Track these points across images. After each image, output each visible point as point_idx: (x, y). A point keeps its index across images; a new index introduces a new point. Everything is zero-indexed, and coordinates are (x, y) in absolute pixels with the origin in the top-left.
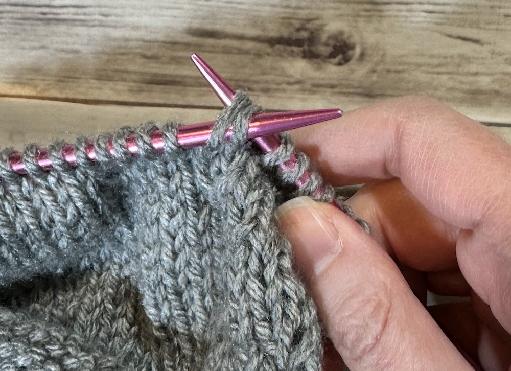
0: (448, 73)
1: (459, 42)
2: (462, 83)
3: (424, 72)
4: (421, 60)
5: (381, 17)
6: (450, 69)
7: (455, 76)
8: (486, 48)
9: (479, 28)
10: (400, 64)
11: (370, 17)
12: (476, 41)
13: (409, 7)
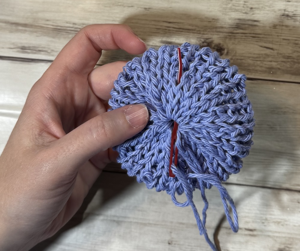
0: (260, 61)
1: (265, 49)
2: (265, 64)
3: (251, 60)
4: (250, 55)
5: (235, 38)
6: (261, 60)
7: (263, 62)
8: (276, 51)
9: (272, 44)
10: (242, 57)
11: (231, 38)
12: (272, 49)
13: (246, 35)
